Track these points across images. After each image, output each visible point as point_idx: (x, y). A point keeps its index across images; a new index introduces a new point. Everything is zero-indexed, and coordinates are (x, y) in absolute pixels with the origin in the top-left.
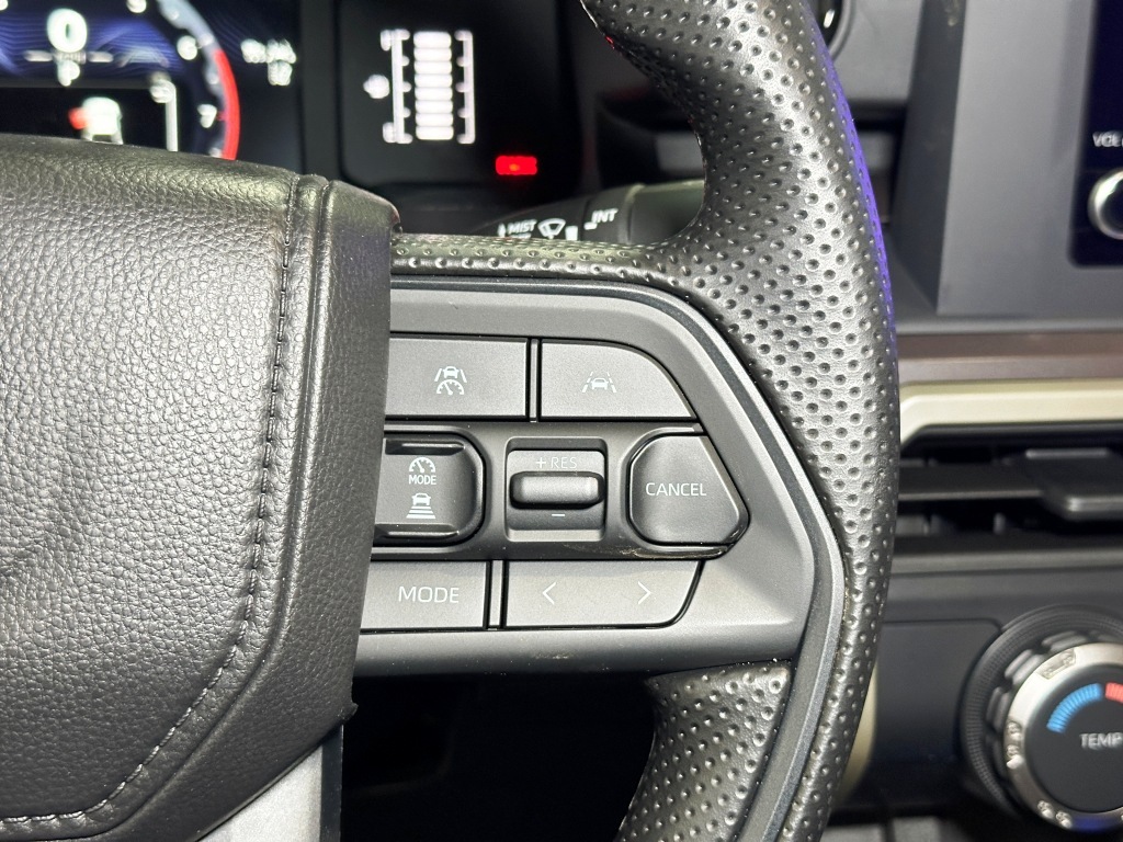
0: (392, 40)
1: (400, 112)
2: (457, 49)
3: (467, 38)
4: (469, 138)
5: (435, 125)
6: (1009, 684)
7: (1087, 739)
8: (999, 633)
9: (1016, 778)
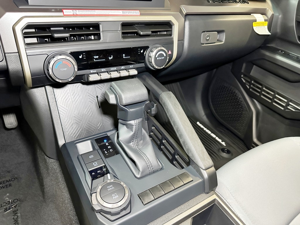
6: (49, 63)
7: (62, 69)
8: (48, 56)
9: (52, 76)
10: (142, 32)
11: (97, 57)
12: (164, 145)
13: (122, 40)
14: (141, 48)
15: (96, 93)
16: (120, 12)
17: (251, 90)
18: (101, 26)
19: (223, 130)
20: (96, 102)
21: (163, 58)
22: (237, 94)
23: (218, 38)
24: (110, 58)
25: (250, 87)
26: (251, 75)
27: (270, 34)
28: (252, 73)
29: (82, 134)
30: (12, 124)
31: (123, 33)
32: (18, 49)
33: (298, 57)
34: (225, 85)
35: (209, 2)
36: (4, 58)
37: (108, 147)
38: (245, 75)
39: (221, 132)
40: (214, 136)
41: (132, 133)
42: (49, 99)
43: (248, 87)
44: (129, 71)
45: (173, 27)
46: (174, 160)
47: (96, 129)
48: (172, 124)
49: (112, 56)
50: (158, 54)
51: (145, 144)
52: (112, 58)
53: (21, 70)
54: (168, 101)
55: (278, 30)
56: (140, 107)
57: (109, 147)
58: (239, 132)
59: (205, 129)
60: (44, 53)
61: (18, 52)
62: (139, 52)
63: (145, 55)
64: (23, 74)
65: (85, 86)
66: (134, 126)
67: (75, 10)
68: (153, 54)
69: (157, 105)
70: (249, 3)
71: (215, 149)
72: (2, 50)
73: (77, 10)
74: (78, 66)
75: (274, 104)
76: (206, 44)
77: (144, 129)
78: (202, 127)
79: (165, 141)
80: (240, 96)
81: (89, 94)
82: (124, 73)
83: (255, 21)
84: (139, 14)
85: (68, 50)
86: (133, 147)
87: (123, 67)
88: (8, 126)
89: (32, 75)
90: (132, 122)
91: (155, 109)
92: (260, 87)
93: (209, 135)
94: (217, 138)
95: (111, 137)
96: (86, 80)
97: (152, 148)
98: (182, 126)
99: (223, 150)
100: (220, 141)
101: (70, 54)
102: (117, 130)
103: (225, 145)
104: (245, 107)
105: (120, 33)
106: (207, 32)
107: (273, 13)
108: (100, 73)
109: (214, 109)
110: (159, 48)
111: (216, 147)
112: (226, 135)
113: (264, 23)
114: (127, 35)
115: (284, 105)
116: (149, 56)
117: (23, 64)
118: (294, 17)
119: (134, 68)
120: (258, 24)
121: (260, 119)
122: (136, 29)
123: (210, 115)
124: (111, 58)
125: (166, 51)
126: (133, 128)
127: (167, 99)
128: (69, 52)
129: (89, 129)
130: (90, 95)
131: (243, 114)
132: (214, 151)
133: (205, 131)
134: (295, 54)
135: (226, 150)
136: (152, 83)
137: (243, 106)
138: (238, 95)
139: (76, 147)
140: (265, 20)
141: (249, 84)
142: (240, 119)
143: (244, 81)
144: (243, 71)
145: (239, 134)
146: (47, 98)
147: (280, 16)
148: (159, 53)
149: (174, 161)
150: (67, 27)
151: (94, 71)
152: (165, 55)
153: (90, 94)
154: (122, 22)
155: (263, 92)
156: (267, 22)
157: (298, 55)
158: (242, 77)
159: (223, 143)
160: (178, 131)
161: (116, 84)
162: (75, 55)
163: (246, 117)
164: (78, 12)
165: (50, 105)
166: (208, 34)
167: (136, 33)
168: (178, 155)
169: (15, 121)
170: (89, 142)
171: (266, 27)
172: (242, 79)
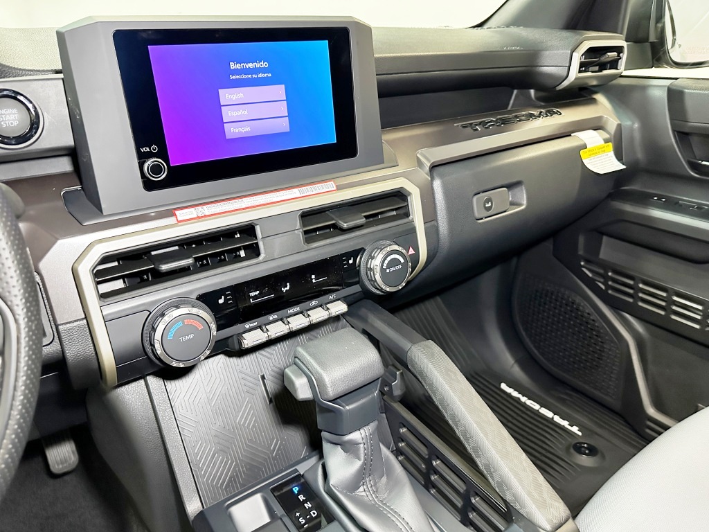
6: (154, 329)
7: (183, 339)
8: (151, 313)
9: (162, 357)
10: (345, 223)
11: (257, 293)
12: (436, 472)
13: (306, 247)
14: (349, 255)
15: (259, 368)
16: (295, 193)
17: (610, 292)
18: (258, 229)
19: (567, 394)
20: (263, 393)
21: (400, 267)
22: (579, 305)
23: (510, 199)
24: (284, 290)
25: (608, 287)
26: (602, 259)
27: (624, 167)
28: (602, 255)
29: (237, 475)
30: (66, 461)
31: (306, 232)
32: (84, 312)
33: (700, 207)
34: (548, 288)
35: (477, 130)
36: (56, 335)
37: (306, 505)
38: (587, 261)
39: (563, 401)
40: (549, 414)
41: (358, 464)
42: (155, 403)
43: (602, 286)
44: (328, 309)
45: (409, 198)
46: (470, 509)
47: (270, 459)
48: (450, 422)
49: (288, 284)
50: (386, 262)
51: (393, 485)
52: (288, 288)
53: (94, 354)
54: (430, 366)
55: (640, 155)
56: (369, 395)
57: (308, 505)
58: (607, 395)
59: (524, 399)
60: (142, 309)
61: (86, 317)
62: (345, 264)
63: (359, 266)
64: (99, 363)
65: (234, 360)
66: (362, 446)
67: (200, 208)
68: (376, 263)
69: (402, 374)
70: (561, 114)
71: (558, 447)
72: (51, 319)
73: (205, 207)
74: (217, 319)
75: (674, 317)
76: (486, 218)
77: (384, 445)
78: (515, 394)
79: (438, 462)
81: (243, 376)
82: (318, 315)
83: (585, 147)
84: (335, 188)
85: (191, 292)
86: (366, 498)
87: (314, 303)
88: (56, 467)
89: (118, 360)
90: (355, 436)
91: (399, 383)
92: (631, 282)
93: (537, 413)
94: (557, 419)
95: (309, 477)
96: (237, 347)
97: (414, 493)
98: (475, 425)
99: (578, 448)
100: (565, 423)
101: (197, 299)
102: (321, 456)
103: (580, 434)
104: (607, 334)
105: (300, 233)
106: (483, 192)
107: (619, 122)
108: (266, 325)
109: (535, 346)
110: (389, 249)
111: (561, 443)
112: (577, 408)
113: (604, 147)
114: (314, 234)
115: (699, 317)
116: (367, 267)
117: (97, 341)
118: (667, 123)
119: (338, 300)
120: (591, 153)
121: (650, 357)
122: (333, 219)
123: (528, 362)
124: (286, 289)
125: (404, 251)
126: (358, 450)
127: (425, 360)
128: (195, 296)
129: (252, 459)
130: (246, 377)
131: (605, 350)
132: (557, 454)
133: (524, 405)
134: (690, 200)
135: (585, 446)
136: (384, 325)
137: (602, 331)
138: (583, 308)
139: (230, 517)
140: (606, 141)
141: (602, 280)
142: (601, 362)
143: (590, 275)
144: (581, 252)
145: (608, 400)
146: (150, 403)
147: (636, 125)
148: (389, 259)
149: (470, 512)
150: (187, 244)
151: (252, 325)
152: (402, 261)
153: (247, 375)
154: (301, 211)
155: (641, 295)
156: (610, 144)
157: (700, 201)
158: (583, 267)
159: (575, 429)
160: (467, 439)
161: (307, 352)
162: (208, 299)
163: (615, 357)
164: (207, 210)
165: (160, 418)
166: (485, 196)
167: (334, 226)
168: (477, 494)
169: (73, 453)
170: (258, 498)
171: (612, 154)
172: (584, 269)
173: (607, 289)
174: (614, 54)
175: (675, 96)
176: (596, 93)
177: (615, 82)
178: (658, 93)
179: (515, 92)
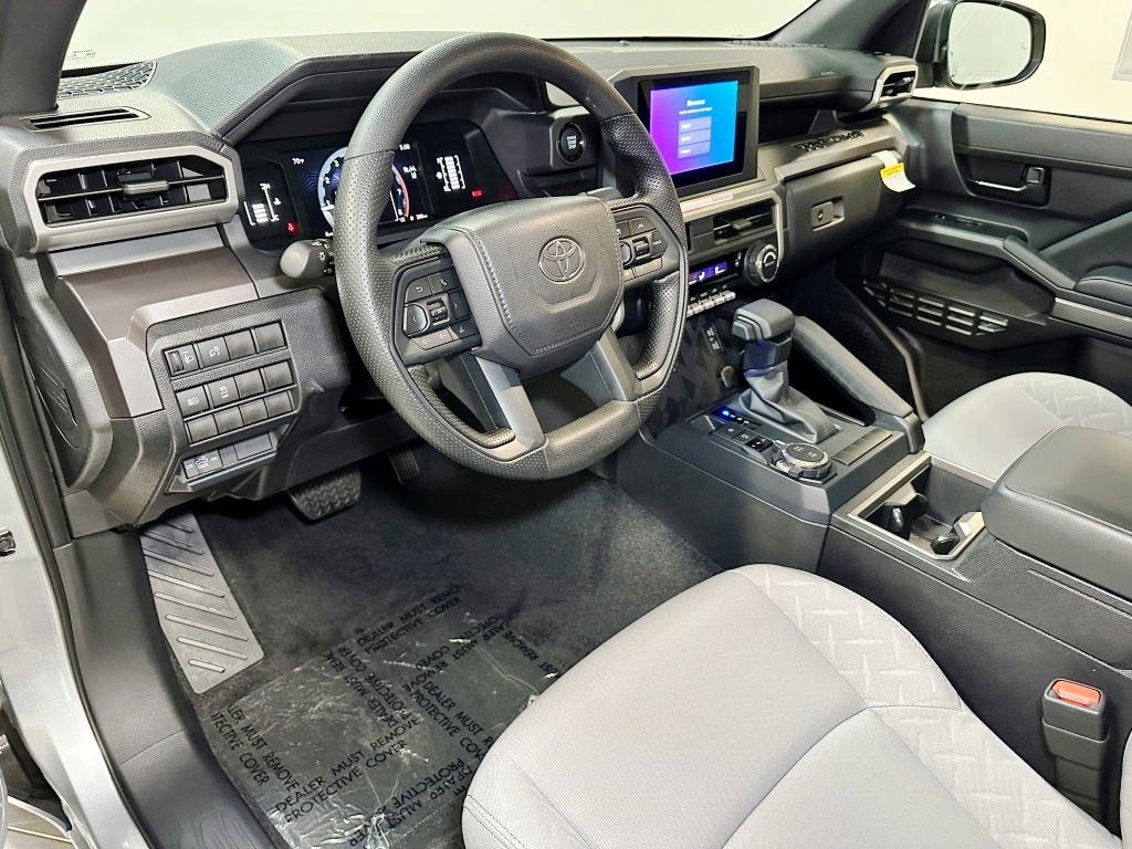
0: (439, 160)
1: (447, 182)
2: (455, 160)
3: (456, 156)
4: (464, 187)
5: (456, 186)
17: (890, 309)
23: (834, 211)
25: (889, 304)
26: (883, 277)
27: (913, 186)
28: (884, 272)
33: (975, 223)
38: (869, 280)
43: (884, 305)
45: (774, 207)
50: (765, 259)
55: (925, 175)
70: (863, 135)
75: (949, 327)
76: (819, 227)
80: (867, 329)
83: (883, 167)
92: (912, 297)
107: (909, 143)
113: (897, 167)
115: (971, 324)
118: (950, 146)
120: (889, 172)
121: (923, 372)
125: (775, 250)
134: (967, 217)
140: (899, 162)
141: (883, 298)
143: (871, 293)
144: (864, 271)
147: (922, 145)
148: (767, 255)
152: (774, 258)
155: (920, 309)
156: (902, 164)
157: (975, 218)
158: (866, 286)
166: (819, 207)
171: (903, 173)
172: (867, 289)
173: (887, 306)
174: (907, 79)
175: (959, 122)
176: (885, 113)
177: (904, 103)
178: (943, 117)
179: (819, 112)
